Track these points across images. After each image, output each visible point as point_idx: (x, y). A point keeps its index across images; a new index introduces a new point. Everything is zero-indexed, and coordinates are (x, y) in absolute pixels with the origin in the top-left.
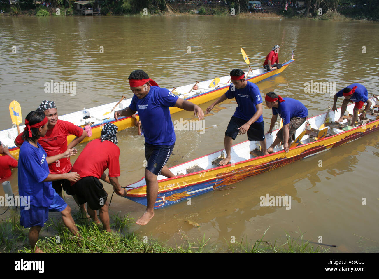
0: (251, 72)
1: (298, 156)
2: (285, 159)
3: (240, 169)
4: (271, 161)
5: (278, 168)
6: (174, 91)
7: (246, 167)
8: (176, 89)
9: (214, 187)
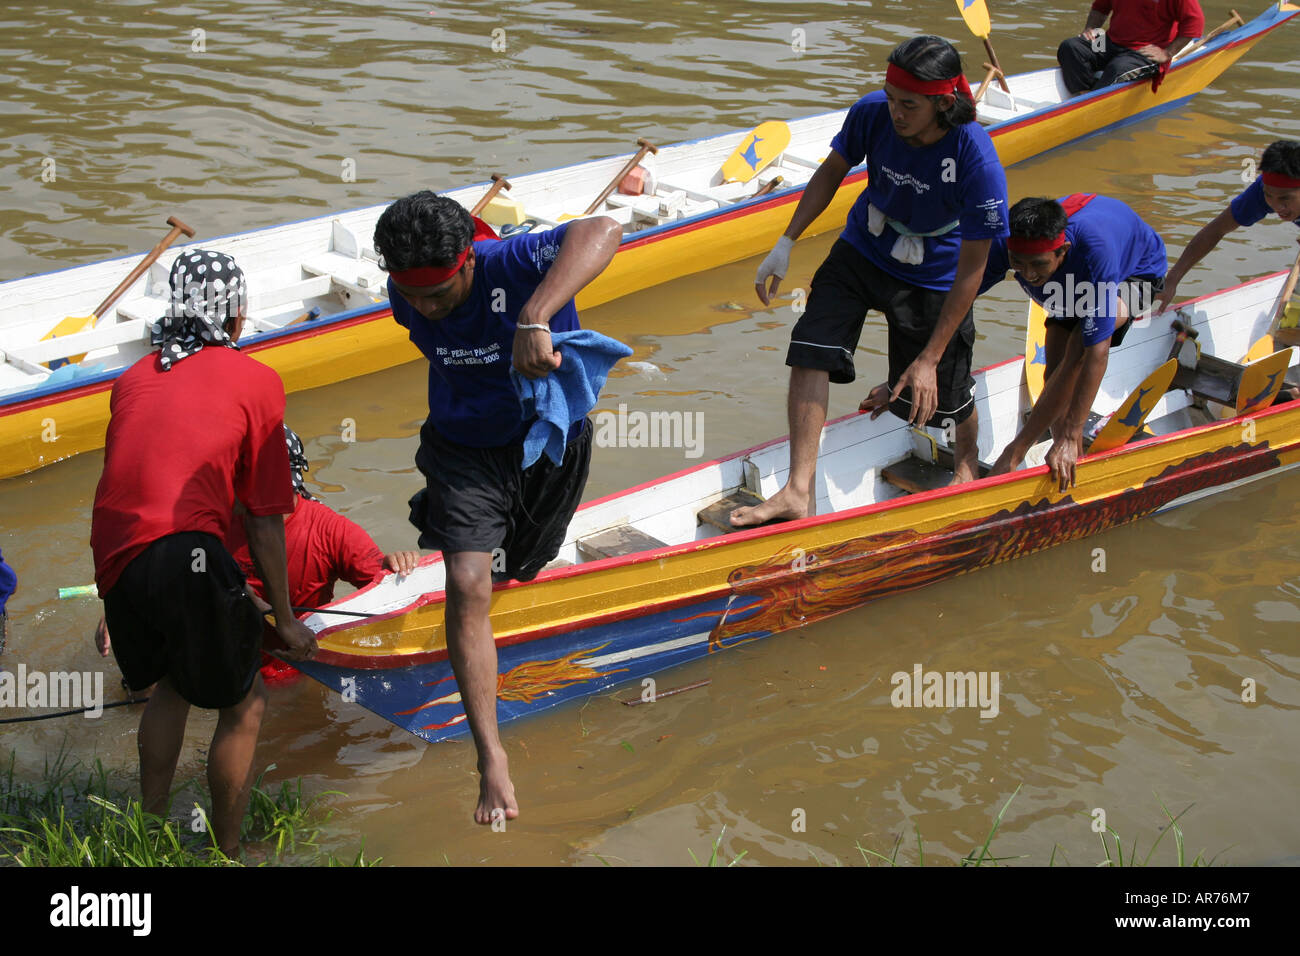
0: (1000, 89)
1: (1130, 496)
2: (1065, 507)
3: (843, 546)
4: (996, 511)
5: (1026, 553)
6: (495, 201)
7: (873, 538)
8: (508, 187)
9: (712, 638)
